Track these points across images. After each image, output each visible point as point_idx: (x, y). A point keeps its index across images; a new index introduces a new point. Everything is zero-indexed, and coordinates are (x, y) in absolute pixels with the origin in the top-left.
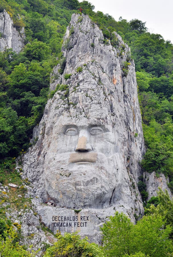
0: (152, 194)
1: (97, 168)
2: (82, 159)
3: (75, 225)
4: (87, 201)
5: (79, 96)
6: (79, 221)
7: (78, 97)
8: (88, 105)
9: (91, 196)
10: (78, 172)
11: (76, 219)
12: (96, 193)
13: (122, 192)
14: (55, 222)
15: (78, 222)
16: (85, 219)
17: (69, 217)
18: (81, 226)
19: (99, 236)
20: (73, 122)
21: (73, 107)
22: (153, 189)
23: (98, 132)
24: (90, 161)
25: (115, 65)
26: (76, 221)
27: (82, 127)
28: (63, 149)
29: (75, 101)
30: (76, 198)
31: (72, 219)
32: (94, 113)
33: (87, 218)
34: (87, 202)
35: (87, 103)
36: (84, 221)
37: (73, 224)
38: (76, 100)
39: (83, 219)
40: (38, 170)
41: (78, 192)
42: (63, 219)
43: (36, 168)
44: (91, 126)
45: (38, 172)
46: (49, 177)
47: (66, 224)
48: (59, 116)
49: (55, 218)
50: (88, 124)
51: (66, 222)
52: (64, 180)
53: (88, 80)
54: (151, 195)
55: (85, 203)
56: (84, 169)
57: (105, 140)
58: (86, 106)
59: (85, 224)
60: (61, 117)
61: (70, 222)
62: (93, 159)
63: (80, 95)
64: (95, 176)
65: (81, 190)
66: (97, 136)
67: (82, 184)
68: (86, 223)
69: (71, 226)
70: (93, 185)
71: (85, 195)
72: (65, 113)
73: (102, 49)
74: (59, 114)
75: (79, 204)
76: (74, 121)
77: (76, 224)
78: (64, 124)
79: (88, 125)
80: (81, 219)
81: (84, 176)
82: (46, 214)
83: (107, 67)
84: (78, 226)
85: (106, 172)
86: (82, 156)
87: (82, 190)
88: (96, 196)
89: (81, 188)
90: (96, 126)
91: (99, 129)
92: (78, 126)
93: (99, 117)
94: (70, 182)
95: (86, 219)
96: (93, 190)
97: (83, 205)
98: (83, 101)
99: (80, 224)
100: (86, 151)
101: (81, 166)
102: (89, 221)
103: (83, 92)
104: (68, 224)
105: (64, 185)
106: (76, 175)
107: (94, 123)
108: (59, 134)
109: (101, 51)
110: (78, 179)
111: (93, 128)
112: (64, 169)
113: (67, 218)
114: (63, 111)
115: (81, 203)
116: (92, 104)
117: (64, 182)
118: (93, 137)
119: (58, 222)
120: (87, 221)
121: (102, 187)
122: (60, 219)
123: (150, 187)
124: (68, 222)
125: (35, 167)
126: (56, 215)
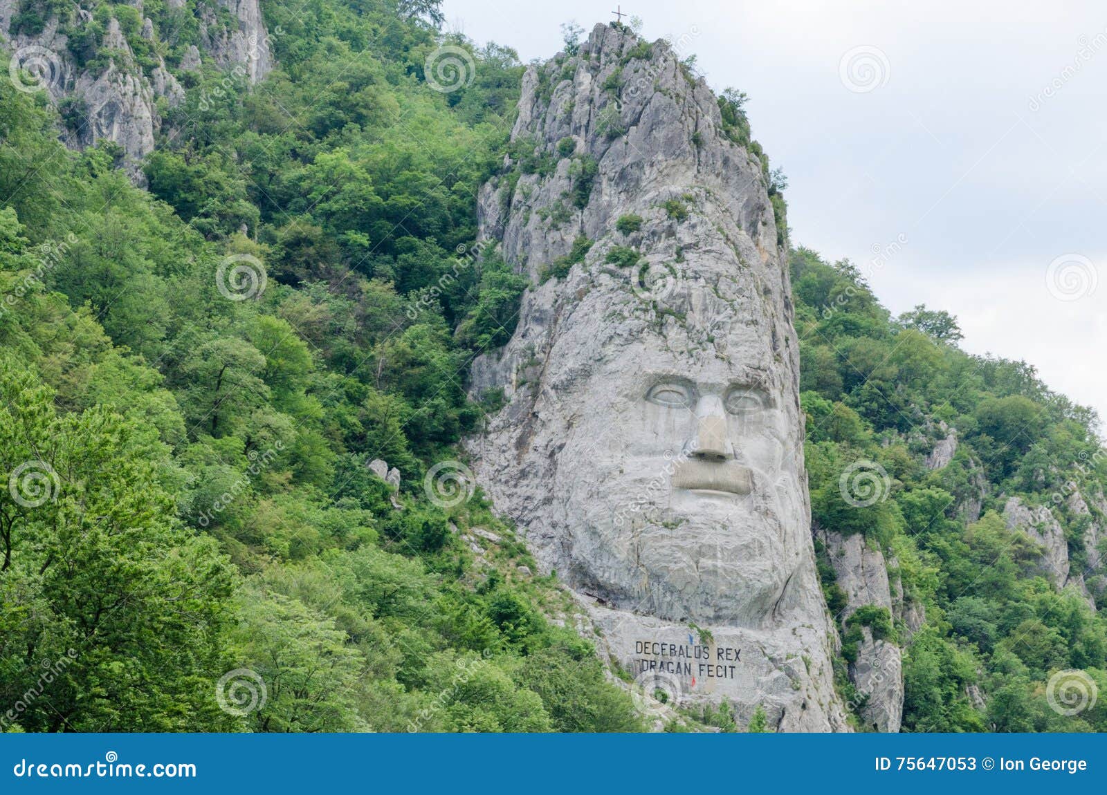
0: (855, 596)
1: (756, 514)
2: (711, 480)
3: (701, 670)
4: (728, 604)
5: (692, 291)
6: (714, 659)
7: (690, 295)
8: (723, 323)
9: (742, 591)
10: (703, 518)
11: (703, 654)
12: (759, 585)
13: (802, 586)
14: (642, 656)
15: (709, 662)
16: (729, 657)
17: (684, 648)
18: (720, 674)
19: (770, 707)
20: (681, 367)
21: (676, 322)
22: (860, 584)
23: (750, 407)
24: (734, 489)
25: (761, 208)
26: (703, 661)
27: (711, 388)
28: (644, 442)
29: (680, 307)
30: (696, 593)
31: (691, 653)
32: (742, 349)
33: (738, 654)
34: (726, 608)
35: (719, 318)
36: (728, 663)
37: (695, 668)
38: (683, 302)
39: (724, 655)
40: (528, 494)
41: (704, 577)
42: (667, 651)
43: (515, 486)
44: (736, 386)
45: (528, 498)
46: (604, 521)
47: (676, 665)
48: (628, 342)
49: (643, 646)
50: (729, 380)
51: (674, 659)
52: (662, 536)
53: (713, 248)
54: (854, 599)
55: (720, 609)
56: (719, 511)
57: (767, 432)
58: (718, 326)
59: (729, 670)
60: (636, 347)
61: (688, 661)
62: (741, 483)
63: (697, 290)
64: (756, 535)
65: (714, 572)
66: (746, 417)
67: (719, 555)
68: (732, 667)
69: (689, 671)
70: (751, 562)
71: (724, 588)
72: (652, 339)
73: (727, 154)
74: (630, 337)
75: (699, 611)
76: (685, 367)
77: (705, 668)
78: (650, 371)
79: (727, 384)
80: (719, 654)
81: (724, 532)
82: (619, 632)
83: (744, 212)
84: (711, 673)
85: (780, 526)
86: (708, 472)
87: (720, 571)
88: (756, 593)
89: (715, 566)
90: (746, 387)
91: (752, 399)
92: (698, 382)
93: (755, 363)
94: (682, 544)
95: (733, 656)
96: (751, 577)
97: (711, 613)
98: (705, 310)
99: (714, 669)
100: (719, 458)
101: (707, 501)
102: (743, 664)
103: (702, 281)
104: (683, 666)
105: (660, 551)
106: (700, 526)
107: (743, 380)
108: (631, 398)
110: (705, 540)
111: (737, 394)
112: (661, 506)
113: (677, 649)
114: (643, 329)
115: (708, 608)
116: (736, 322)
117: (660, 544)
118: (734, 418)
119: (651, 657)
120: (736, 664)
121: (774, 568)
122: (658, 649)
123: (852, 575)
124: (682, 660)
125: (513, 483)
126: (645, 636)
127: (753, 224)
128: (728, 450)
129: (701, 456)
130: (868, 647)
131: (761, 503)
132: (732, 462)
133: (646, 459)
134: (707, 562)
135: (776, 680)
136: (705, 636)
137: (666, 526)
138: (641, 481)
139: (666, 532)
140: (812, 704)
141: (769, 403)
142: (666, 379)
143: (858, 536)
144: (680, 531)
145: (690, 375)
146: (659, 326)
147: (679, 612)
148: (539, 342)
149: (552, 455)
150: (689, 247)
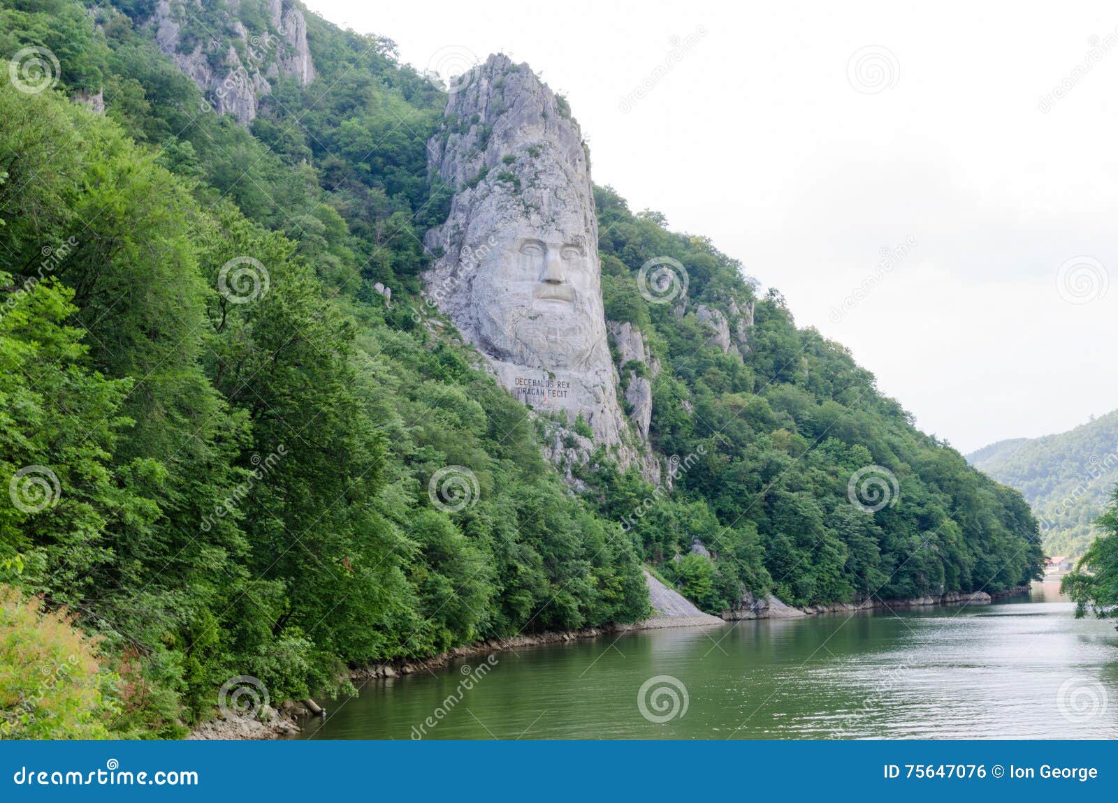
0: (627, 354)
1: (577, 311)
2: (552, 294)
3: (549, 393)
4: (563, 359)
5: (543, 195)
6: (556, 388)
7: (542, 197)
8: (560, 212)
9: (570, 352)
10: (550, 314)
11: (550, 385)
12: (578, 349)
13: (600, 350)
14: (519, 386)
15: (553, 389)
17: (540, 382)
18: (559, 395)
19: (585, 412)
20: (538, 235)
21: (535, 211)
22: (629, 348)
23: (574, 256)
24: (566, 299)
26: (550, 388)
27: (554, 246)
28: (519, 274)
30: (546, 353)
31: (544, 384)
32: (569, 225)
33: (568, 384)
34: (562, 361)
35: (557, 209)
36: (563, 389)
37: (546, 391)
38: (538, 201)
39: (561, 385)
41: (551, 345)
42: (532, 383)
44: (566, 245)
45: (457, 304)
46: (498, 316)
47: (536, 390)
48: (509, 221)
49: (519, 381)
50: (563, 242)
51: (536, 387)
52: (529, 324)
53: (554, 172)
54: (626, 356)
55: (559, 361)
56: (558, 310)
57: (582, 269)
58: (557, 213)
59: (563, 393)
60: (514, 224)
61: (543, 388)
63: (546, 194)
64: (577, 323)
65: (556, 342)
66: (572, 261)
67: (558, 333)
68: (565, 392)
69: (543, 394)
70: (575, 337)
71: (561, 350)
72: (522, 220)
73: (560, 123)
74: (511, 219)
75: (548, 362)
76: (540, 235)
77: (551, 392)
78: (522, 237)
79: (562, 244)
80: (559, 385)
81: (561, 321)
82: (507, 373)
83: (569, 154)
84: (554, 395)
85: (589, 318)
86: (552, 290)
87: (559, 341)
88: (577, 353)
89: (556, 339)
90: (572, 245)
91: (575, 252)
92: (547, 243)
93: (576, 233)
94: (539, 328)
95: (565, 386)
96: (575, 344)
97: (554, 364)
98: (550, 205)
99: (556, 392)
100: (558, 282)
101: (551, 305)
102: (571, 390)
103: (548, 190)
104: (540, 391)
105: (528, 331)
106: (548, 318)
107: (570, 242)
108: (512, 251)
109: (560, 127)
110: (552, 325)
111: (567, 249)
112: (527, 308)
113: (537, 382)
114: (517, 215)
115: (553, 361)
116: (566, 211)
117: (528, 328)
118: (566, 262)
119: (524, 386)
120: (567, 390)
121: (587, 340)
122: (527, 382)
123: (625, 344)
124: (540, 388)
126: (519, 375)
127: (574, 161)
128: (563, 279)
129: (549, 281)
130: (633, 381)
131: (579, 306)
132: (564, 285)
133: (519, 283)
134: (552, 337)
135: (588, 398)
136: (552, 376)
137: (530, 318)
138: (518, 295)
139: (530, 321)
140: (607, 410)
141: (583, 254)
142: (528, 241)
143: (628, 324)
144: (538, 320)
145: (543, 240)
146: (526, 213)
147: (537, 363)
148: (462, 221)
149: (470, 280)
150: (541, 172)
